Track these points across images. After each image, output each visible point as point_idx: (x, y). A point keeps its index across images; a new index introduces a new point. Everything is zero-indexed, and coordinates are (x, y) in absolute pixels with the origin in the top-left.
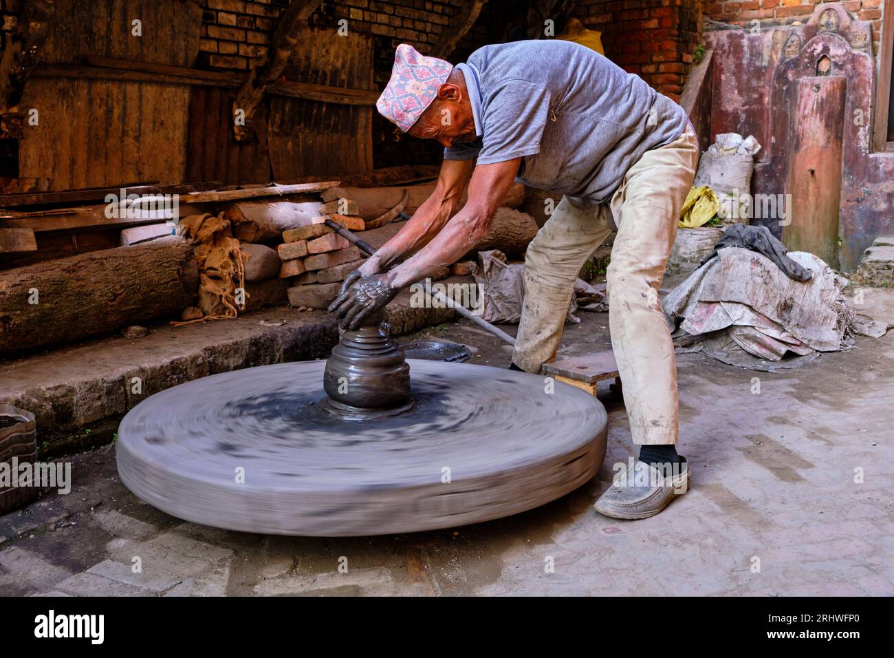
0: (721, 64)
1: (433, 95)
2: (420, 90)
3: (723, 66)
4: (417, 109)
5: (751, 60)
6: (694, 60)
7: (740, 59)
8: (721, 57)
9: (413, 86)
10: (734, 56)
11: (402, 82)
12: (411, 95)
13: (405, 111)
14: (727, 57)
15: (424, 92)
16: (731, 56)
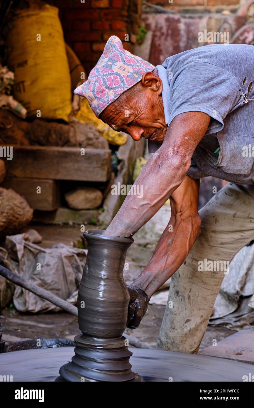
0: (159, 45)
1: (137, 79)
2: (126, 72)
3: (162, 47)
4: (120, 87)
5: (188, 43)
6: (137, 41)
7: (177, 42)
8: (160, 38)
9: (120, 67)
10: (172, 39)
11: (110, 63)
12: (117, 74)
13: (108, 88)
14: (166, 39)
15: (129, 74)
16: (169, 39)
